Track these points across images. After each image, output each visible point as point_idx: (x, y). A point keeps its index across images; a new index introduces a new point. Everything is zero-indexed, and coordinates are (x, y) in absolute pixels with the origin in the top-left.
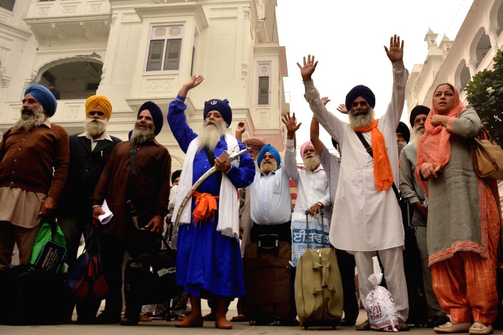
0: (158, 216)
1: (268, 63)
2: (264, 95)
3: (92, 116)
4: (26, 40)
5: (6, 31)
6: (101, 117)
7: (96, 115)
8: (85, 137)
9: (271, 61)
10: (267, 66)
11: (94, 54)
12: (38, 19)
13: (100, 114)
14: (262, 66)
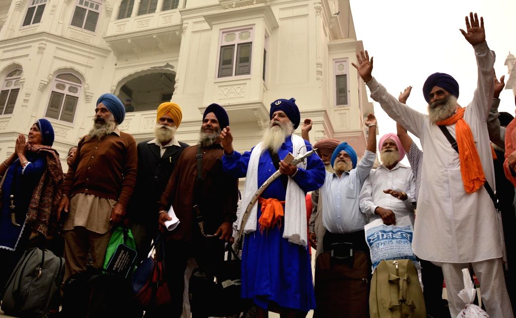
0: (226, 223)
1: (345, 60)
2: (342, 95)
3: (161, 123)
4: (106, 57)
5: (89, 50)
6: (170, 124)
7: (166, 122)
8: (154, 144)
9: (348, 58)
10: (344, 63)
11: (168, 65)
12: (115, 36)
13: (170, 121)
14: (338, 64)
